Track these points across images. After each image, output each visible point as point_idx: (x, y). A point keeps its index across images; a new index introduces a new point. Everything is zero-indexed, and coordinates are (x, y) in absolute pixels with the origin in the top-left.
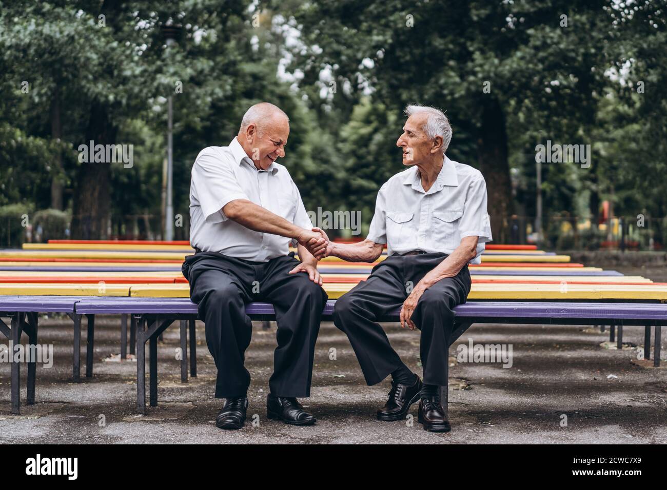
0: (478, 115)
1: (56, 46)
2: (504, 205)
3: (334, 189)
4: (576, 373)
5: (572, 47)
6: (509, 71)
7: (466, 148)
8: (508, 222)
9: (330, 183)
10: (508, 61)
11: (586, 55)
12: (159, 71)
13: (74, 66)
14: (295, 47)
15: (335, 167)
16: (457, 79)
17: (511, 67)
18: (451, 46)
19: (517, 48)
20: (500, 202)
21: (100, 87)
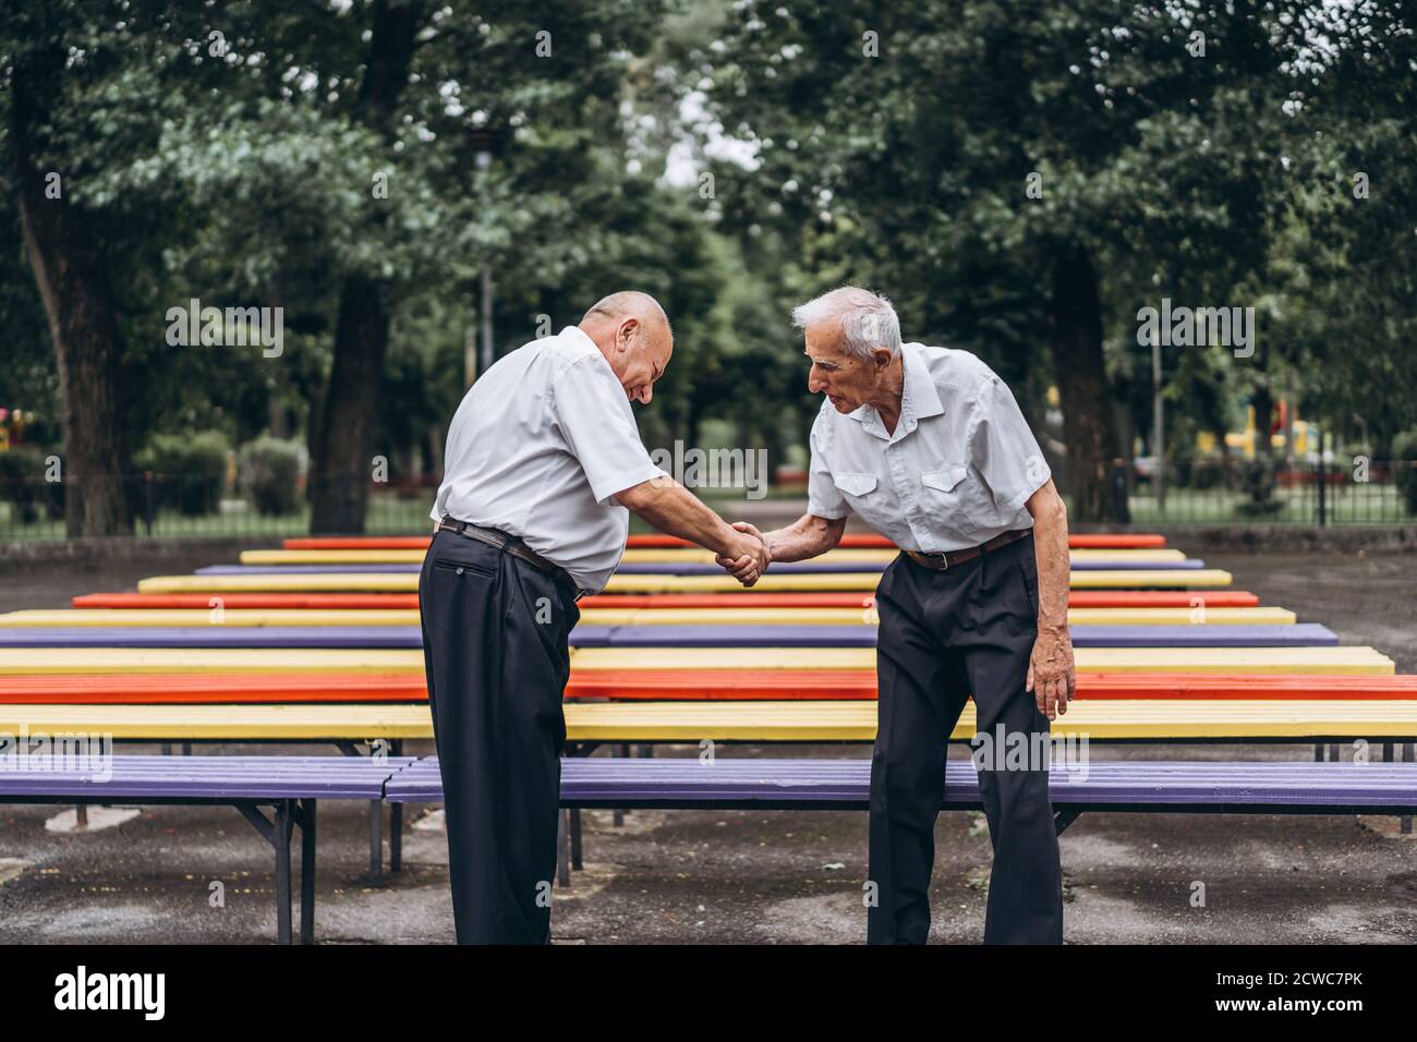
0: (1047, 276)
1: (286, 181)
2: (1097, 437)
3: (775, 382)
4: (1259, 850)
5: (1220, 149)
6: (1106, 197)
7: (1021, 317)
8: (1107, 470)
9: (769, 373)
10: (1103, 177)
11: (1249, 164)
12: (468, 216)
13: (316, 212)
14: (696, 122)
15: (776, 342)
16: (1008, 214)
17: (1108, 188)
18: (994, 151)
19: (1118, 155)
20: (1090, 432)
21: (365, 250)
